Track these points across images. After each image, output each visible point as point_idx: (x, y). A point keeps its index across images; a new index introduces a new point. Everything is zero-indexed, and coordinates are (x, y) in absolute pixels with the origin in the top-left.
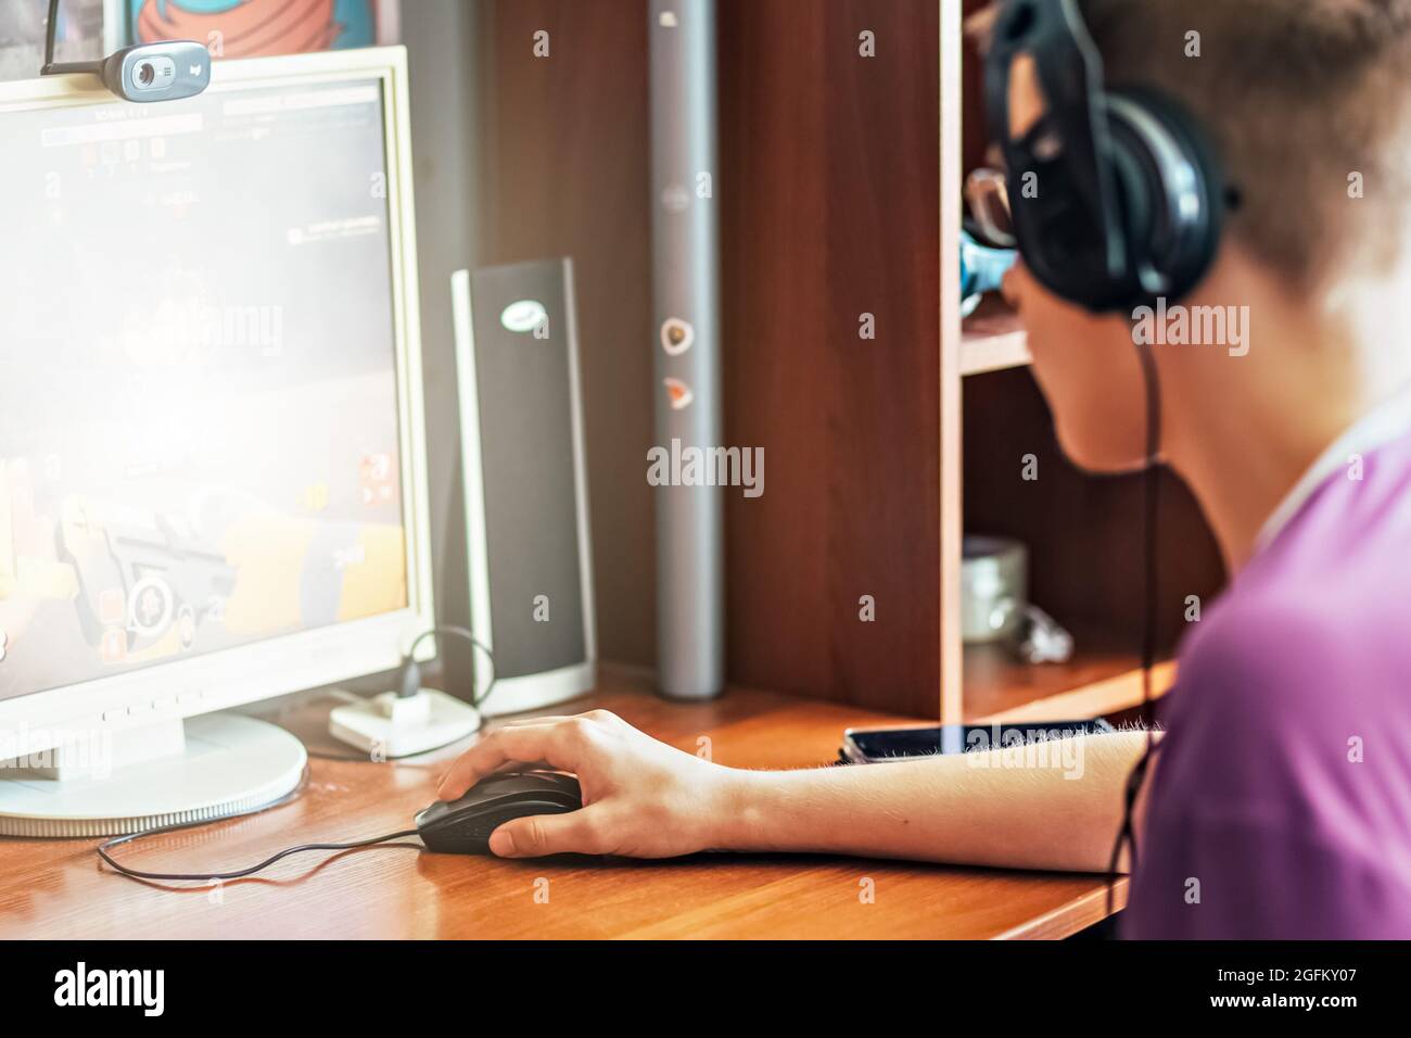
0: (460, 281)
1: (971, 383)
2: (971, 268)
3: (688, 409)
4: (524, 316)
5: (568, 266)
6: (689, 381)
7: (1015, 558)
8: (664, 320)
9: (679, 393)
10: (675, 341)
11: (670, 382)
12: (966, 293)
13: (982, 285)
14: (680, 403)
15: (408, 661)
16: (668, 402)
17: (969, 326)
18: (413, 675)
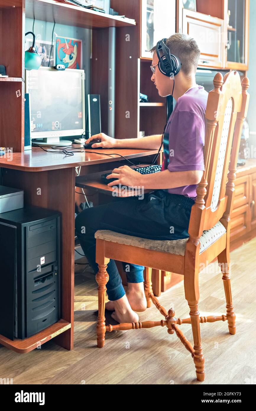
0: (89, 95)
1: (141, 107)
2: (141, 96)
3: (112, 110)
4: (95, 100)
5: (99, 96)
6: (112, 107)
7: (144, 132)
8: (109, 101)
9: (111, 108)
10: (110, 103)
11: (110, 107)
12: (140, 98)
13: (141, 98)
14: (111, 109)
15: (82, 134)
16: (109, 109)
17: (141, 102)
18: (83, 136)
